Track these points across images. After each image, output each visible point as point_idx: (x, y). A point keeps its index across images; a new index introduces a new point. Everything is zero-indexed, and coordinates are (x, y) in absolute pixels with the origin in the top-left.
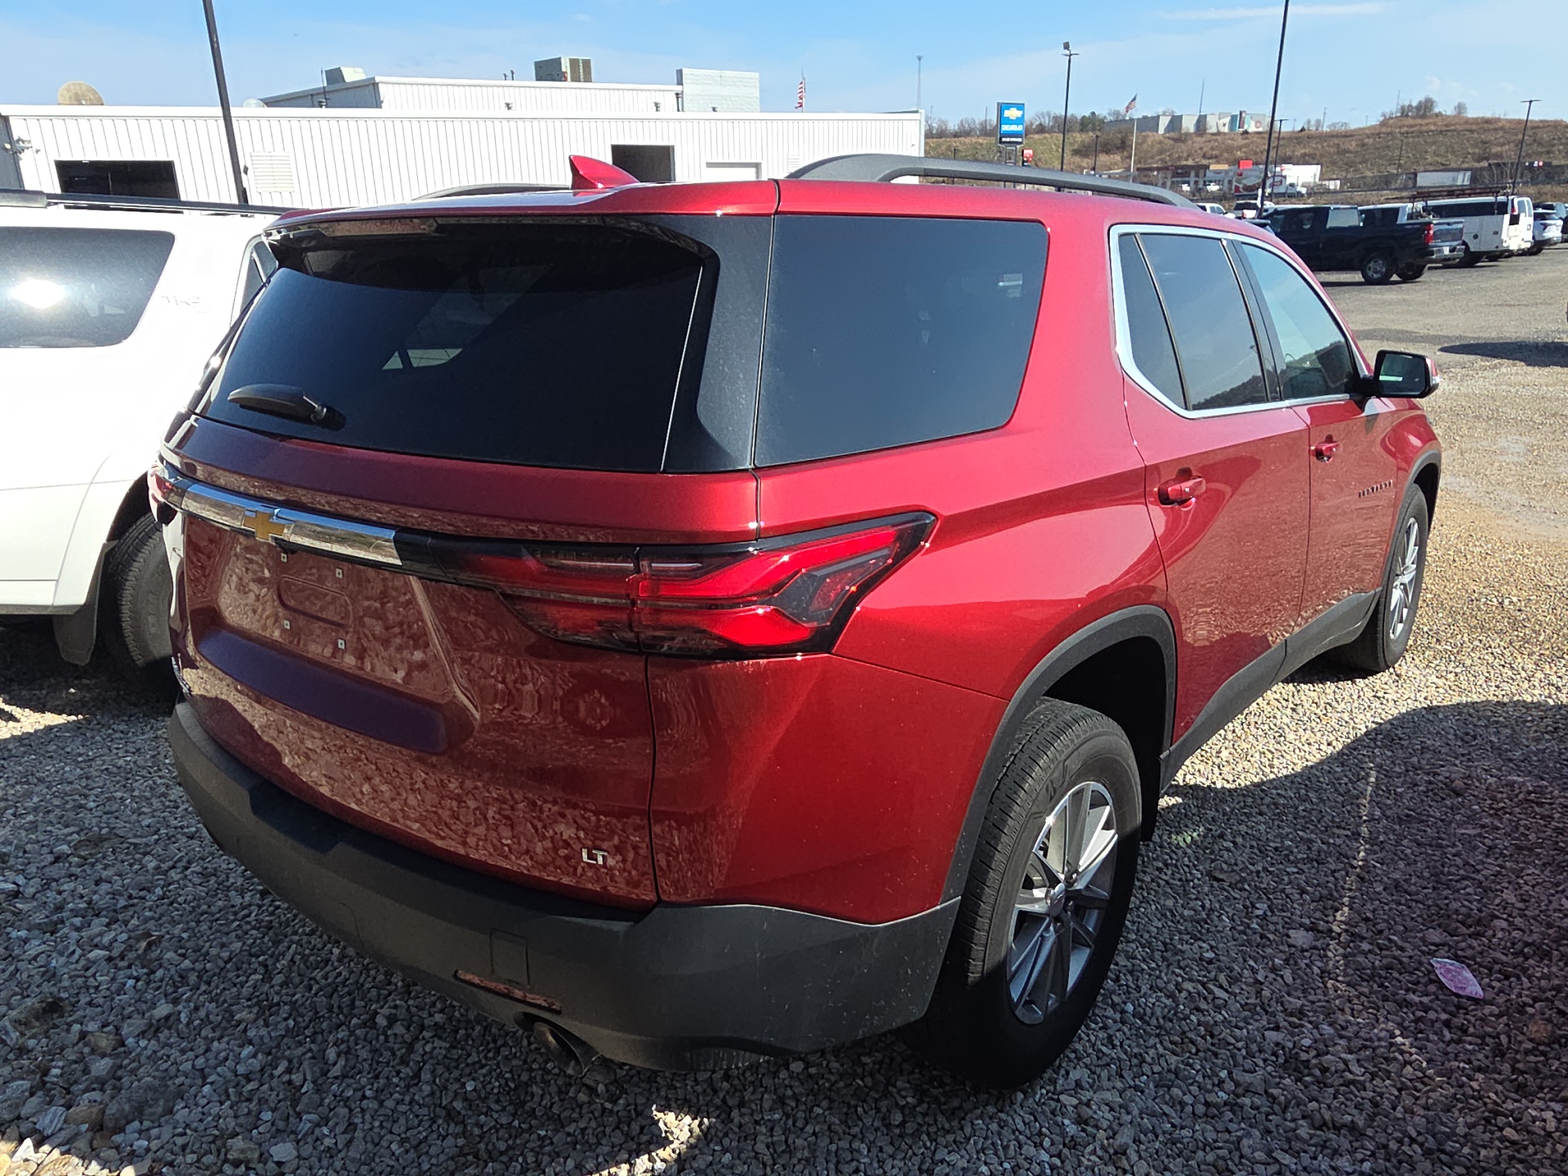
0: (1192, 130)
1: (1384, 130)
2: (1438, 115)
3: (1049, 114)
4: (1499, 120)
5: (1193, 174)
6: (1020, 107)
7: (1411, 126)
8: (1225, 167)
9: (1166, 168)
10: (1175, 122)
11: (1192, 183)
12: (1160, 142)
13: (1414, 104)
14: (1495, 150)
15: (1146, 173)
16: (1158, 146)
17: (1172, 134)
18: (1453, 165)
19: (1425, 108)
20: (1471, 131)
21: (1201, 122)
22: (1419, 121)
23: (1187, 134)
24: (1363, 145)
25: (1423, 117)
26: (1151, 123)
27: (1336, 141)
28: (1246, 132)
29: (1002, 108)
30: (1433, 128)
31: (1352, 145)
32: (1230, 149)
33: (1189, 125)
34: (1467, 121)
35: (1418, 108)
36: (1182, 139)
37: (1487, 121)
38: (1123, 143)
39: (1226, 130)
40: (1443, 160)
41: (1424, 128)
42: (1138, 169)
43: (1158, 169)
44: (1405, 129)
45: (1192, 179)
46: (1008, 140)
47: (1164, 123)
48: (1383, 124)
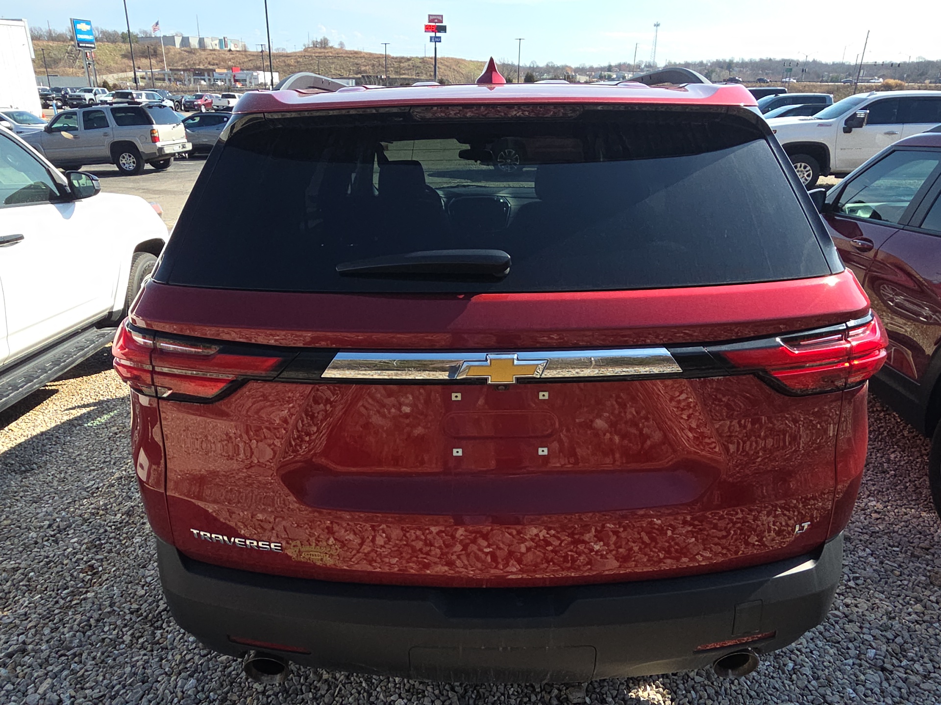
0: (197, 46)
1: (307, 54)
2: (331, 47)
4: (361, 53)
5: (206, 74)
7: (320, 53)
8: (225, 71)
9: (189, 70)
10: (185, 41)
11: (207, 80)
12: (180, 53)
13: (319, 40)
14: (363, 68)
15: (176, 72)
16: (178, 55)
17: (185, 48)
18: (345, 76)
19: (324, 43)
20: (350, 58)
21: (201, 41)
22: (323, 50)
23: (195, 49)
24: (298, 62)
25: (325, 48)
26: (170, 40)
27: (283, 58)
28: (230, 50)
29: (74, 22)
30: (330, 54)
31: (292, 62)
32: (224, 60)
33: (194, 43)
34: (347, 52)
35: (321, 43)
36: (192, 52)
37: (356, 53)
38: (155, 52)
39: (218, 48)
40: (339, 73)
41: (327, 55)
42: (171, 70)
43: (184, 70)
44: (317, 55)
45: (206, 77)
46: (84, 45)
47: (178, 41)
48: (306, 50)
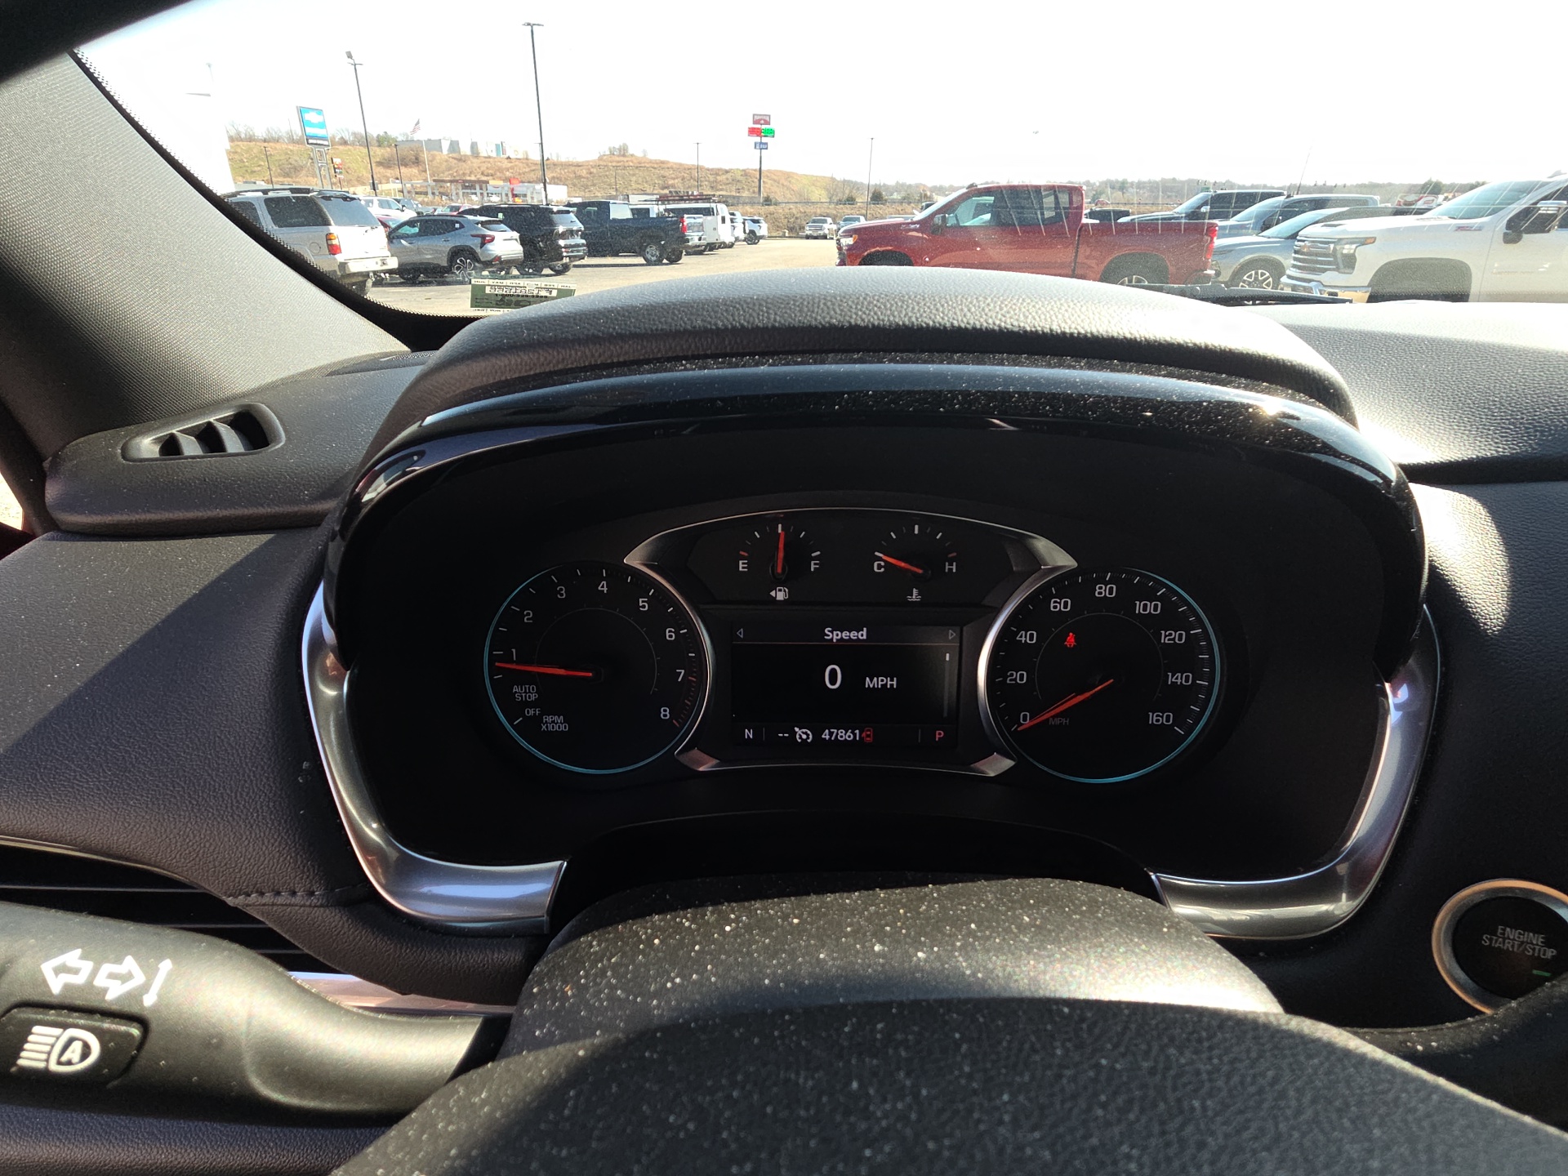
0: (468, 152)
1: (601, 163)
2: (632, 155)
3: (348, 131)
4: (668, 162)
5: (478, 187)
6: (319, 111)
7: (618, 162)
8: (501, 183)
9: (457, 181)
10: (454, 146)
11: (479, 194)
12: (447, 161)
13: (617, 147)
14: (671, 182)
15: (441, 184)
16: (445, 164)
17: (454, 155)
18: (648, 191)
19: (623, 151)
20: (655, 168)
21: (474, 146)
22: (622, 158)
23: (465, 156)
24: (591, 173)
25: (624, 156)
26: (435, 145)
27: (573, 168)
28: (509, 158)
29: (301, 111)
30: (631, 164)
31: (584, 173)
32: (500, 170)
33: (465, 150)
34: (651, 162)
35: (620, 150)
36: (462, 159)
37: (663, 162)
38: (417, 159)
39: (494, 154)
40: (641, 187)
41: (626, 164)
42: (434, 181)
43: (451, 182)
44: (614, 164)
45: (478, 191)
46: (315, 142)
47: (445, 146)
48: (600, 158)
